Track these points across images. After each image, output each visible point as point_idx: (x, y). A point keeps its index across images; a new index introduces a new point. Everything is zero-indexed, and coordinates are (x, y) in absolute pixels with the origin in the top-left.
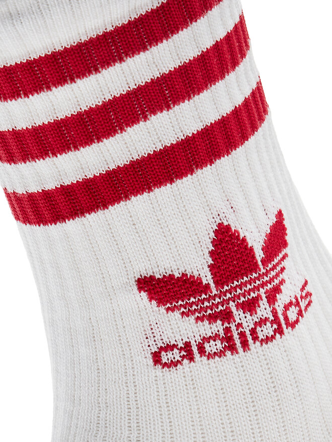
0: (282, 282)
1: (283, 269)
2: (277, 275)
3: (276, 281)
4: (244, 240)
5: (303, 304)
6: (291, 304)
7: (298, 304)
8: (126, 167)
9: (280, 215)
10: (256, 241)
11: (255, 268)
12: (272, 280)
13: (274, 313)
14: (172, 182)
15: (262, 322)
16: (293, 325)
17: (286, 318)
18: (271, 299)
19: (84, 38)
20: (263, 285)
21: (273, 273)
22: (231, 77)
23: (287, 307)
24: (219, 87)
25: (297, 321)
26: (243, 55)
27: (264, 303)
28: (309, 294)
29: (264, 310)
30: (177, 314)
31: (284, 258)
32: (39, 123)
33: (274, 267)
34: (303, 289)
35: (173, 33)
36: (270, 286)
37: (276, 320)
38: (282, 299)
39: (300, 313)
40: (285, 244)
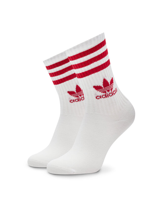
0: (113, 88)
1: (113, 86)
2: (112, 87)
3: (112, 88)
4: (107, 81)
5: (116, 91)
6: (114, 91)
7: (115, 91)
8: (91, 70)
9: (112, 78)
10: (109, 81)
11: (109, 85)
12: (111, 87)
13: (112, 92)
14: (97, 72)
15: (110, 93)
16: (114, 94)
17: (113, 93)
18: (111, 90)
19: (84, 51)
20: (110, 88)
21: (111, 86)
22: (105, 57)
23: (113, 91)
24: (104, 59)
25: (115, 94)
26: (107, 54)
27: (110, 90)
28: (117, 90)
29: (110, 92)
30: (99, 91)
31: (113, 84)
32: (79, 63)
33: (112, 86)
34: (116, 89)
35: (97, 50)
36: (111, 88)
37: (112, 93)
38: (113, 90)
39: (115, 92)
40: (113, 82)
